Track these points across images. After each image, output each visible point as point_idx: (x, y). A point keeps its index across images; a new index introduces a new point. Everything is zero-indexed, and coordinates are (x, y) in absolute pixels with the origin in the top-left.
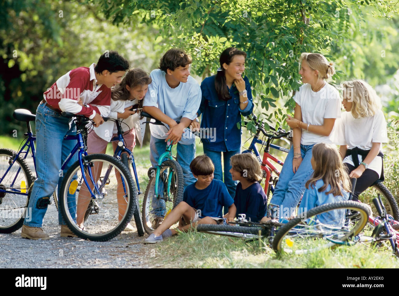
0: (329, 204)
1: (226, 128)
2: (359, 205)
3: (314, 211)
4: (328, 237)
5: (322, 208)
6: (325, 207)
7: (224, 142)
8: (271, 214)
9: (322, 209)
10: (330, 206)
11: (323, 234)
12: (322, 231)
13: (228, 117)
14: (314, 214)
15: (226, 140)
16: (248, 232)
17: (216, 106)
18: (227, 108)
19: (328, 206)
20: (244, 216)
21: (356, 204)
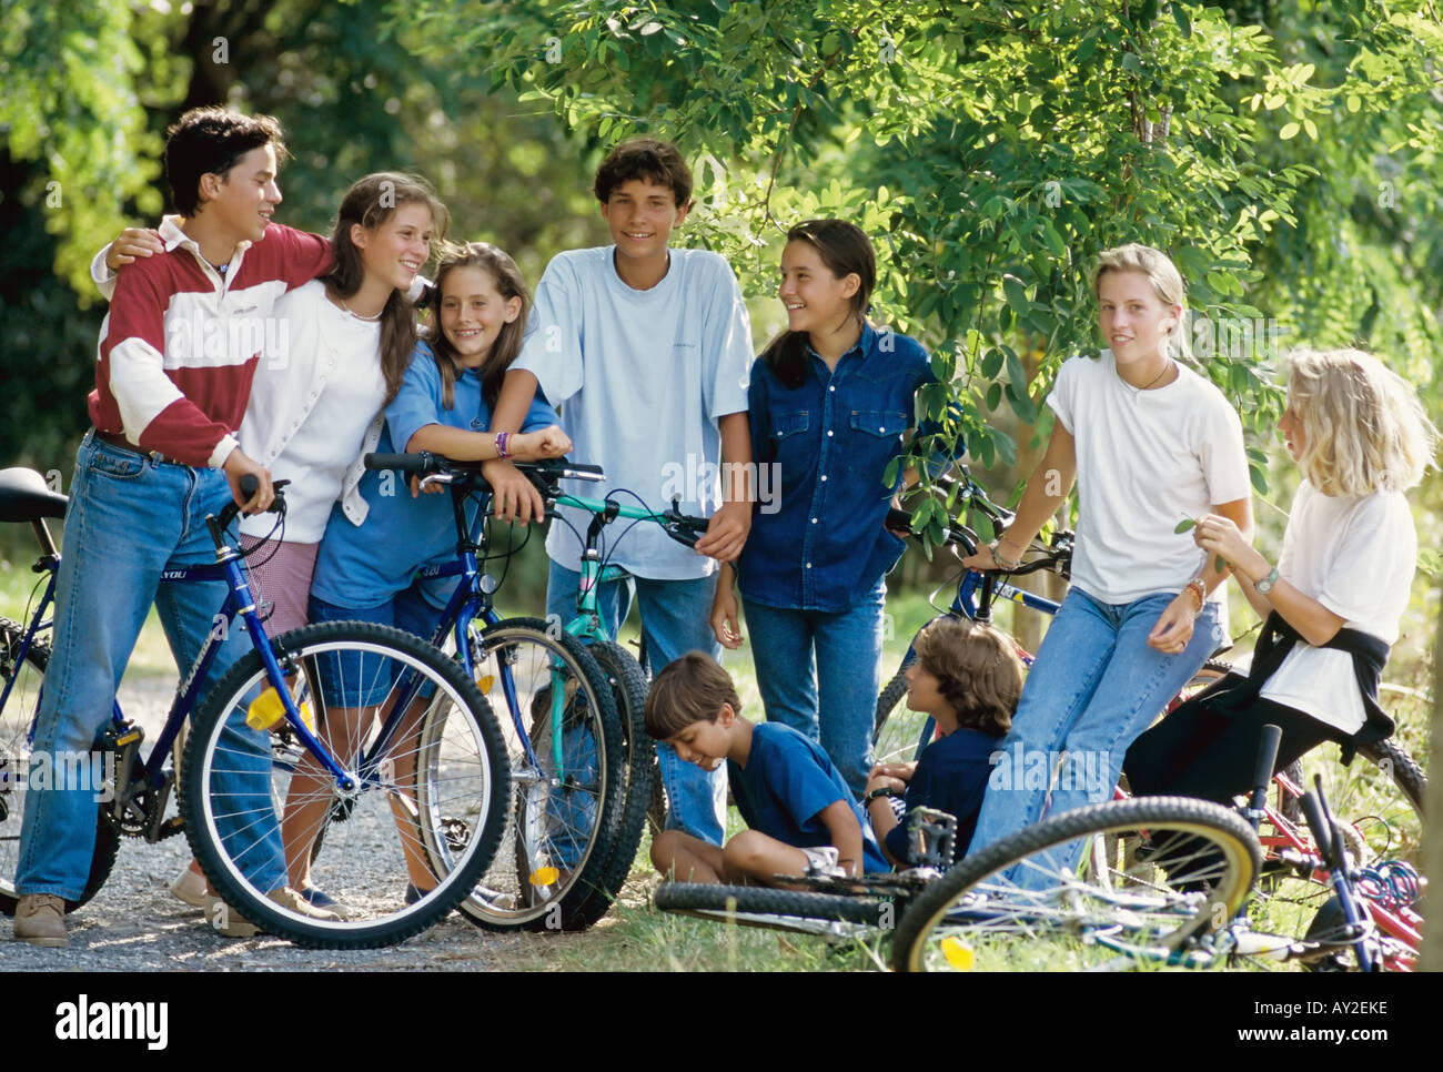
0: (1094, 811)
1: (815, 521)
2: (1210, 813)
3: (1035, 832)
4: (1102, 934)
5: (1067, 822)
6: (1077, 819)
7: (799, 571)
8: (924, 850)
9: (1063, 829)
10: (1097, 817)
11: (1084, 922)
12: (1081, 910)
13: (824, 478)
14: (1036, 844)
15: (809, 566)
16: (831, 913)
17: (780, 433)
18: (824, 445)
19: (1090, 816)
20: (832, 854)
21: (1198, 810)
